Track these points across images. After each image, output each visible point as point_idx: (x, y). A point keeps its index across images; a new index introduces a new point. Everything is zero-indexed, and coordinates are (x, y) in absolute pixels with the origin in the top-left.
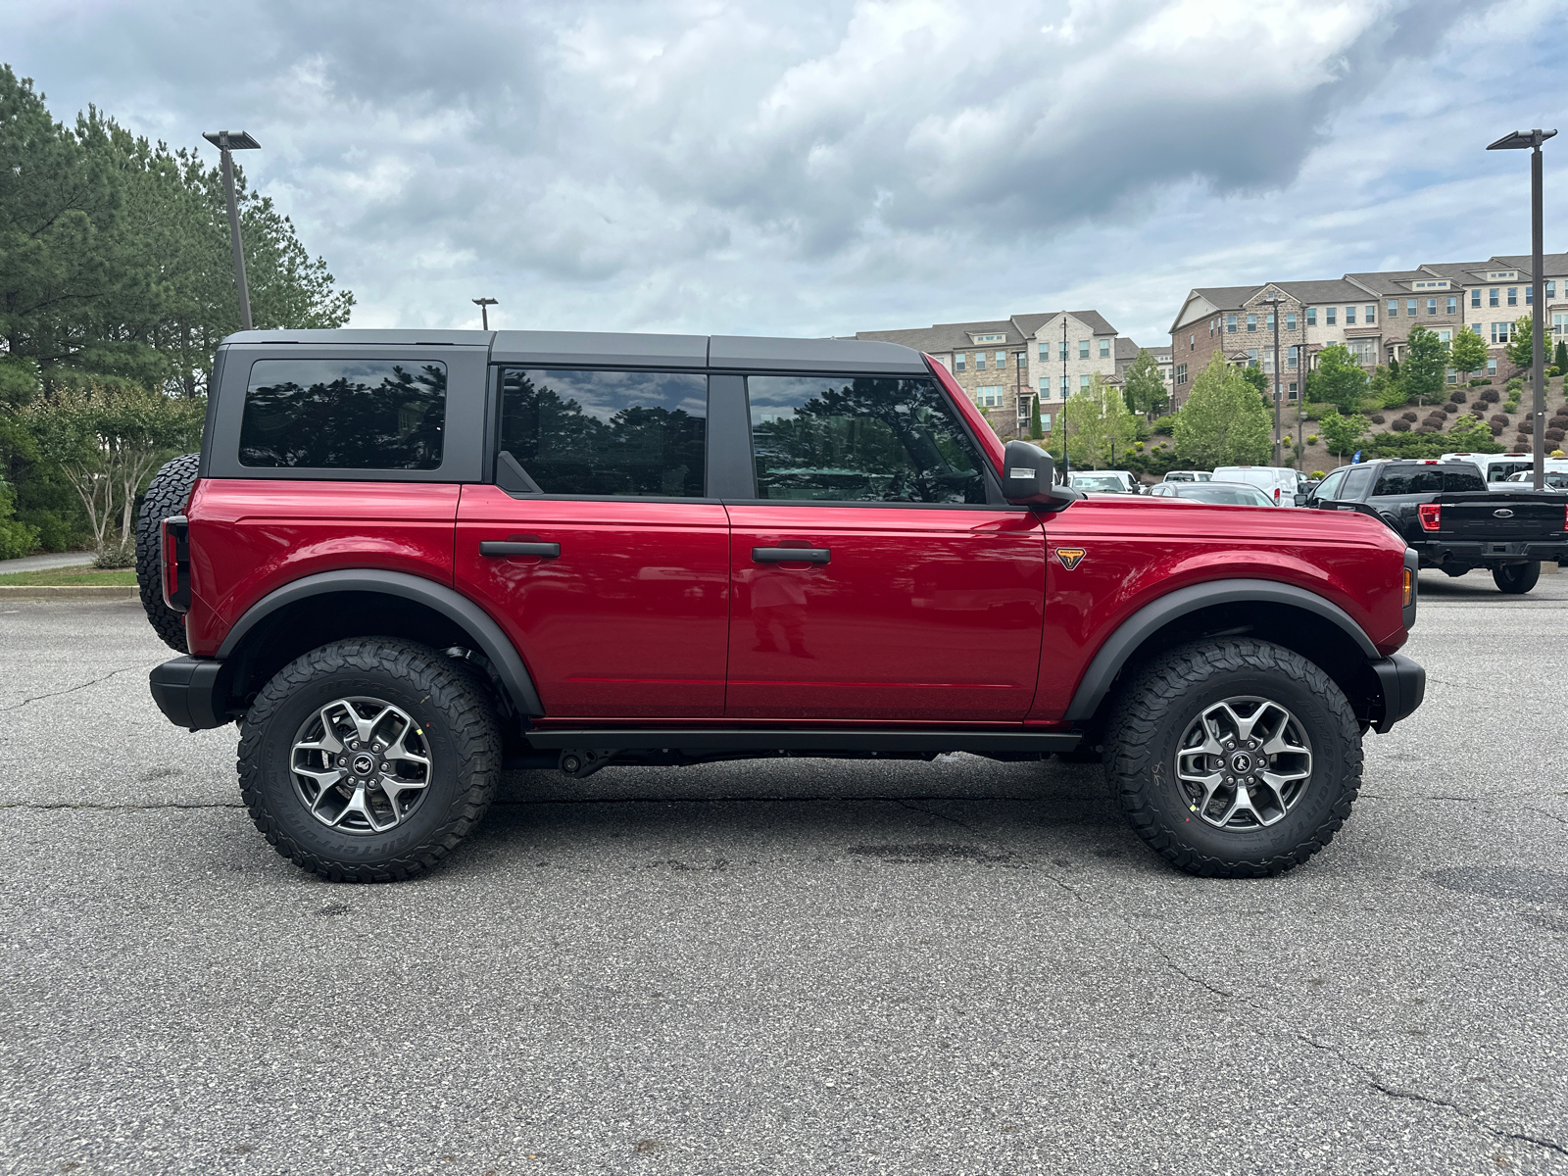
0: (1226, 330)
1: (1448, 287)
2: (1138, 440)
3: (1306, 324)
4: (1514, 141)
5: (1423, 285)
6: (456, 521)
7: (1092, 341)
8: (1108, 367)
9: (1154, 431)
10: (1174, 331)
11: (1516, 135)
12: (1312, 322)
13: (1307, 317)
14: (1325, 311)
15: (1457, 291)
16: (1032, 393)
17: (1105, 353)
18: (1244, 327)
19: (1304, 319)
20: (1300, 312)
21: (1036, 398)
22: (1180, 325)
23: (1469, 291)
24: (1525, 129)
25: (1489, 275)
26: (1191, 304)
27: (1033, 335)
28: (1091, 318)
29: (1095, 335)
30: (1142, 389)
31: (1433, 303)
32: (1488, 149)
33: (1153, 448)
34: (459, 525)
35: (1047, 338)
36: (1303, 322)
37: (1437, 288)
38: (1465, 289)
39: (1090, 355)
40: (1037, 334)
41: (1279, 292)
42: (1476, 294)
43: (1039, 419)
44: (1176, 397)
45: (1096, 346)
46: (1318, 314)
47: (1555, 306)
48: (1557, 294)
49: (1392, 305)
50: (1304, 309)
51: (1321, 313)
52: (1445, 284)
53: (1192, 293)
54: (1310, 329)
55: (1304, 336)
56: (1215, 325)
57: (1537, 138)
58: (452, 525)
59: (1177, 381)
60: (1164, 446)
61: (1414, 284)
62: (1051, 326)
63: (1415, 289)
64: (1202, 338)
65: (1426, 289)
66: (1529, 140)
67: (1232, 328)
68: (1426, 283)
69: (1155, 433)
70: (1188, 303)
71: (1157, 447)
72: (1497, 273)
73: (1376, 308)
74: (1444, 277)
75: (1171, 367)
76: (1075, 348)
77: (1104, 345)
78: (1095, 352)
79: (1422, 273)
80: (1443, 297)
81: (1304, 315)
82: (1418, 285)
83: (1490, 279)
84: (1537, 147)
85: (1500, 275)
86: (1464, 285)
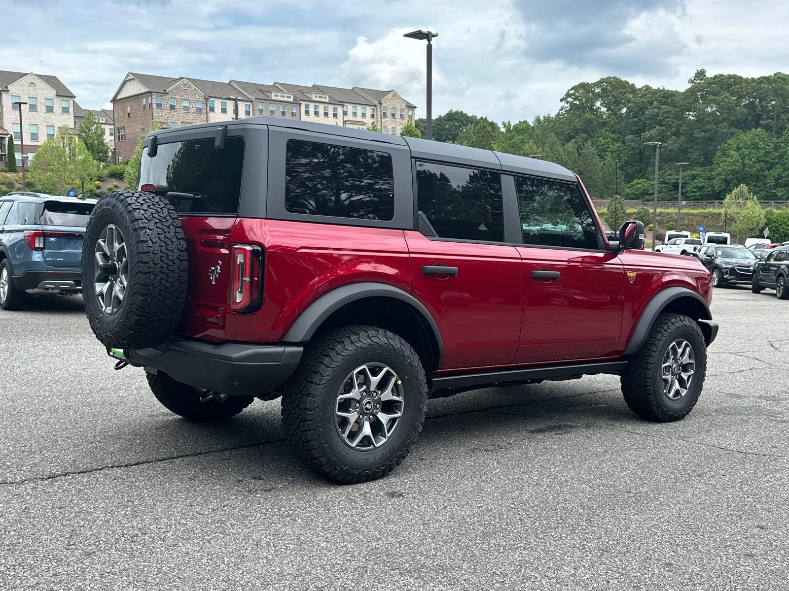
0: (155, 106)
1: (291, 100)
2: (98, 180)
3: (208, 110)
4: (418, 35)
5: (278, 96)
6: (409, 253)
7: (54, 100)
8: (69, 121)
9: (107, 174)
10: (114, 101)
11: (420, 32)
12: (212, 109)
13: (208, 106)
14: (220, 104)
15: (296, 103)
16: (7, 134)
17: (65, 110)
18: (167, 106)
19: (207, 107)
20: (204, 101)
21: (11, 139)
22: (119, 97)
23: (303, 104)
24: (425, 30)
25: (314, 95)
26: (127, 84)
27: (7, 87)
28: (52, 81)
29: (57, 96)
30: (91, 141)
31: (283, 109)
32: (405, 36)
33: (109, 187)
34: (412, 255)
35: (18, 92)
36: (207, 109)
37: (285, 99)
38: (301, 102)
39: (54, 111)
40: (10, 87)
41: (190, 85)
42: (307, 106)
43: (13, 156)
44: (117, 151)
45: (58, 104)
46: (216, 104)
47: (348, 121)
48: (348, 113)
49: (261, 106)
50: (207, 99)
51: (218, 104)
52: (290, 97)
53: (128, 75)
54: (211, 114)
55: (207, 118)
56: (147, 102)
57: (430, 36)
58: (407, 256)
59: (117, 138)
60: (116, 187)
61: (273, 94)
62: (22, 82)
63: (273, 98)
64: (136, 110)
65: (279, 98)
66: (425, 36)
67: (159, 106)
68: (280, 95)
69: (108, 176)
70: (125, 82)
71: (111, 186)
72: (318, 95)
73: (251, 106)
74: (289, 92)
75: (112, 127)
76: (41, 103)
77: (65, 105)
78: (57, 108)
79: (275, 87)
80: (290, 106)
81: (207, 104)
82: (275, 95)
83: (314, 99)
84: (429, 41)
85: (320, 97)
86: (300, 100)
